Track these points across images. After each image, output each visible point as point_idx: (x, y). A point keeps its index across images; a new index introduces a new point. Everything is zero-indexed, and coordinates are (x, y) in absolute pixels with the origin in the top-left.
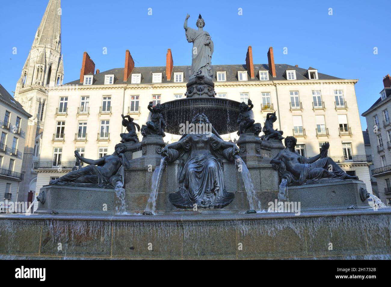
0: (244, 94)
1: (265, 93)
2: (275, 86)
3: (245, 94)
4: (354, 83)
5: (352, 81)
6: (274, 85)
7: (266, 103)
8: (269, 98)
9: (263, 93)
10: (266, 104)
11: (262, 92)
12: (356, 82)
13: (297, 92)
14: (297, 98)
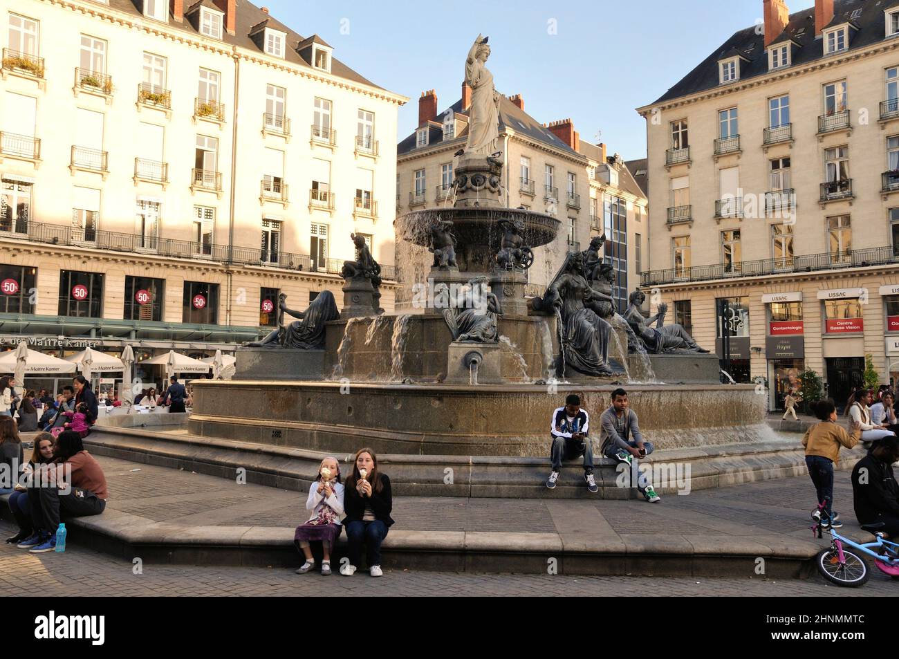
0: (154, 57)
1: (209, 72)
2: (236, 60)
3: (156, 59)
4: (400, 103)
5: (398, 99)
6: (234, 58)
7: (207, 98)
8: (215, 86)
9: (203, 71)
10: (207, 102)
11: (201, 67)
12: (404, 103)
13: (282, 92)
14: (280, 105)
